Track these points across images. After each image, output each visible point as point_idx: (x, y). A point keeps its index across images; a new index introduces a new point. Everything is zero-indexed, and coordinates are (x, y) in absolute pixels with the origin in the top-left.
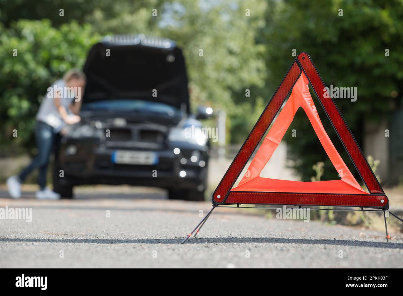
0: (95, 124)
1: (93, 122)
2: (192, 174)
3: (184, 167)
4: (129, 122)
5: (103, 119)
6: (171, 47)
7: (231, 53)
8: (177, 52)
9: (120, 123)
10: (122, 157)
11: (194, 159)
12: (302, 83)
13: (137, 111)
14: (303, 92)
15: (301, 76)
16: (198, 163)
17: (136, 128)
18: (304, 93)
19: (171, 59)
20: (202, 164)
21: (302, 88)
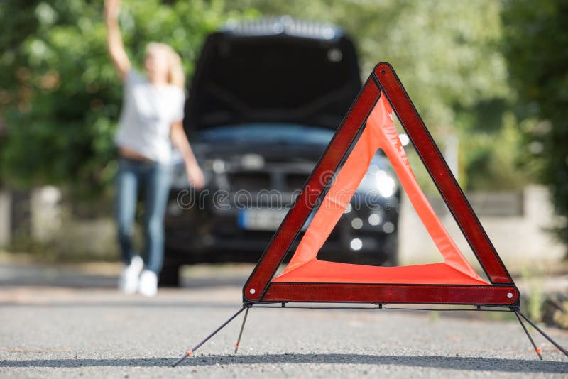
0: (211, 166)
1: (210, 161)
2: (372, 244)
3: (358, 234)
4: (269, 160)
5: (225, 157)
6: (335, 36)
7: (460, 40)
8: (347, 44)
9: (253, 162)
10: (256, 218)
11: (375, 219)
12: (381, 111)
13: (283, 143)
14: (382, 126)
15: (381, 100)
16: (380, 226)
17: (278, 171)
18: (386, 126)
19: (335, 55)
20: (388, 228)
21: (382, 119)
